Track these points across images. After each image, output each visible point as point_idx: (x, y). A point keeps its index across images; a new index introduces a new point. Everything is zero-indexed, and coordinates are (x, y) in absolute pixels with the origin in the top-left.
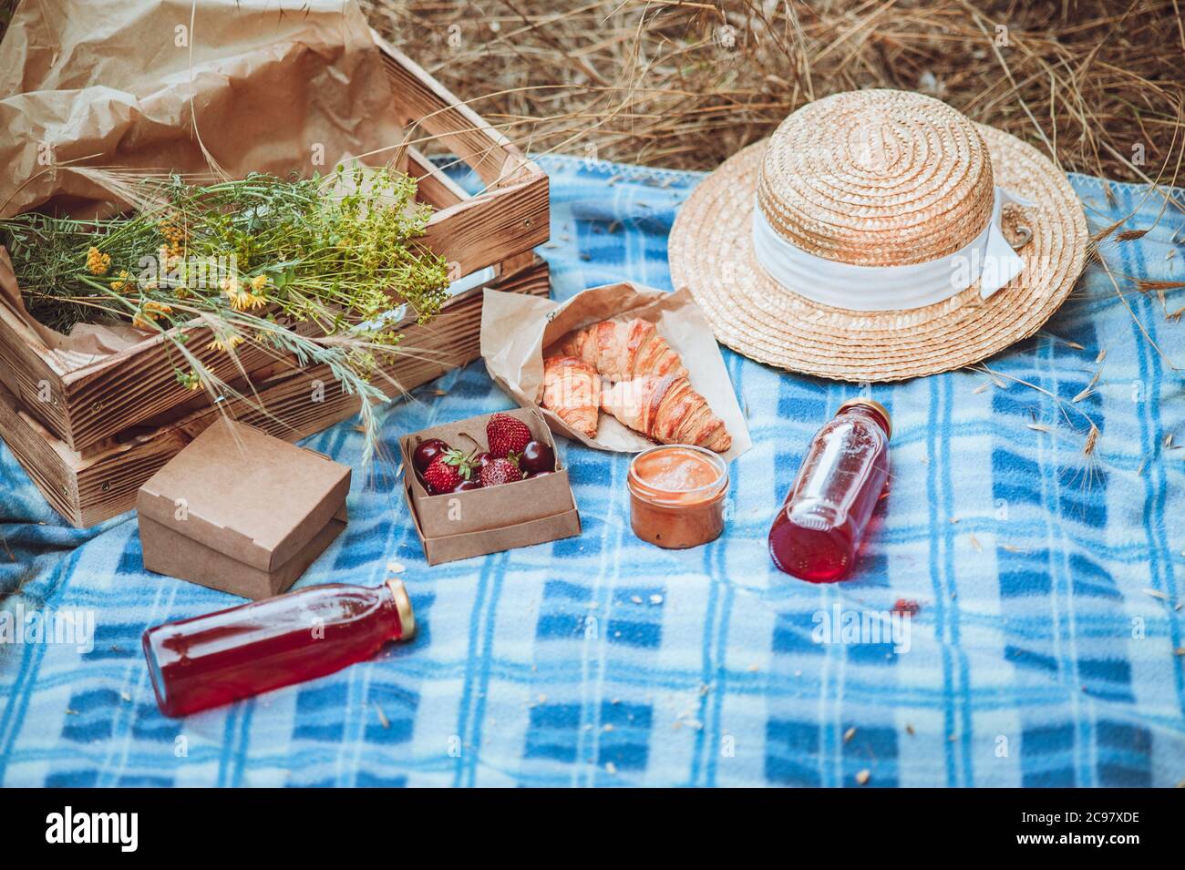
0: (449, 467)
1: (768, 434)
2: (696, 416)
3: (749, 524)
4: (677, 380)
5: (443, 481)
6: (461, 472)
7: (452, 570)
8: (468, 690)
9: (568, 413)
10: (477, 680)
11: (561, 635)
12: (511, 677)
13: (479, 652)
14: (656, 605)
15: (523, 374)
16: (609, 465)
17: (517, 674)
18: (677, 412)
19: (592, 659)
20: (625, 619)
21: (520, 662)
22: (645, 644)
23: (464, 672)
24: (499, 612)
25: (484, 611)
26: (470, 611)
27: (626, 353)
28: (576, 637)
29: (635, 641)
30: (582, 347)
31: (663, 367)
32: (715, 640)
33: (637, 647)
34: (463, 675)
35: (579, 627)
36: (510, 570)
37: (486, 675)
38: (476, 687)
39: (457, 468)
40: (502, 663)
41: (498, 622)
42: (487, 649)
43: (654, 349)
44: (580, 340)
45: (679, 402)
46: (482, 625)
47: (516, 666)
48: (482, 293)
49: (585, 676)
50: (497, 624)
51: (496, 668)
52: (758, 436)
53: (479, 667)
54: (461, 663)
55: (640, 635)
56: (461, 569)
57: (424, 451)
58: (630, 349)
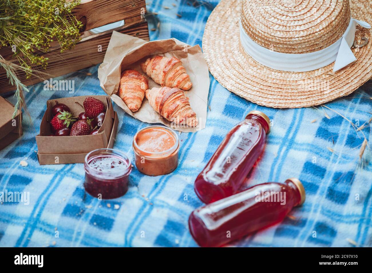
0: (60, 120)
1: (213, 123)
2: (180, 111)
3: (188, 167)
4: (175, 93)
5: (56, 126)
6: (65, 123)
7: (46, 170)
8: (24, 233)
9: (127, 99)
10: (29, 229)
11: (71, 216)
12: (45, 231)
13: (35, 216)
14: (116, 209)
15: (108, 79)
16: (137, 127)
17: (48, 229)
18: (172, 108)
19: (79, 231)
20: (100, 214)
21: (52, 224)
22: (105, 228)
23: (25, 223)
24: (51, 198)
25: (45, 196)
26: (40, 194)
27: (162, 74)
28: (76, 218)
29: (101, 226)
30: (146, 66)
31: (179, 81)
32: (132, 231)
33: (101, 229)
34: (24, 225)
35: (80, 213)
36: (67, 176)
37: (34, 227)
38: (28, 232)
39: (63, 121)
40: (43, 223)
41: (49, 202)
42: (39, 215)
43: (175, 73)
44: (146, 63)
45: (173, 103)
46: (42, 202)
47: (49, 225)
48: (112, 33)
49: (74, 239)
50: (48, 204)
51: (39, 225)
52: (209, 123)
53: (32, 223)
54: (25, 218)
55: (104, 223)
56: (49, 170)
57: (56, 109)
58: (164, 72)
